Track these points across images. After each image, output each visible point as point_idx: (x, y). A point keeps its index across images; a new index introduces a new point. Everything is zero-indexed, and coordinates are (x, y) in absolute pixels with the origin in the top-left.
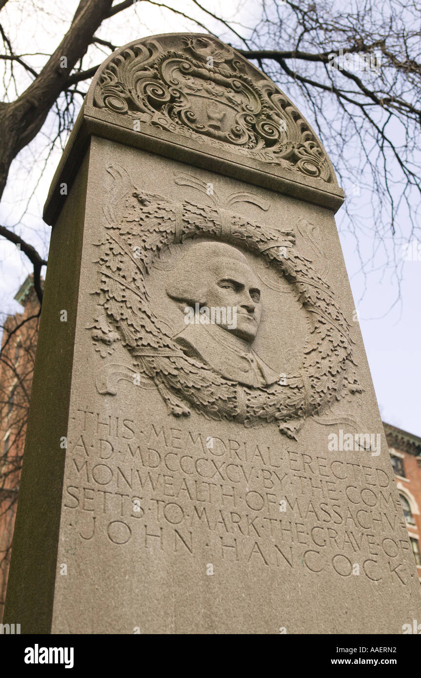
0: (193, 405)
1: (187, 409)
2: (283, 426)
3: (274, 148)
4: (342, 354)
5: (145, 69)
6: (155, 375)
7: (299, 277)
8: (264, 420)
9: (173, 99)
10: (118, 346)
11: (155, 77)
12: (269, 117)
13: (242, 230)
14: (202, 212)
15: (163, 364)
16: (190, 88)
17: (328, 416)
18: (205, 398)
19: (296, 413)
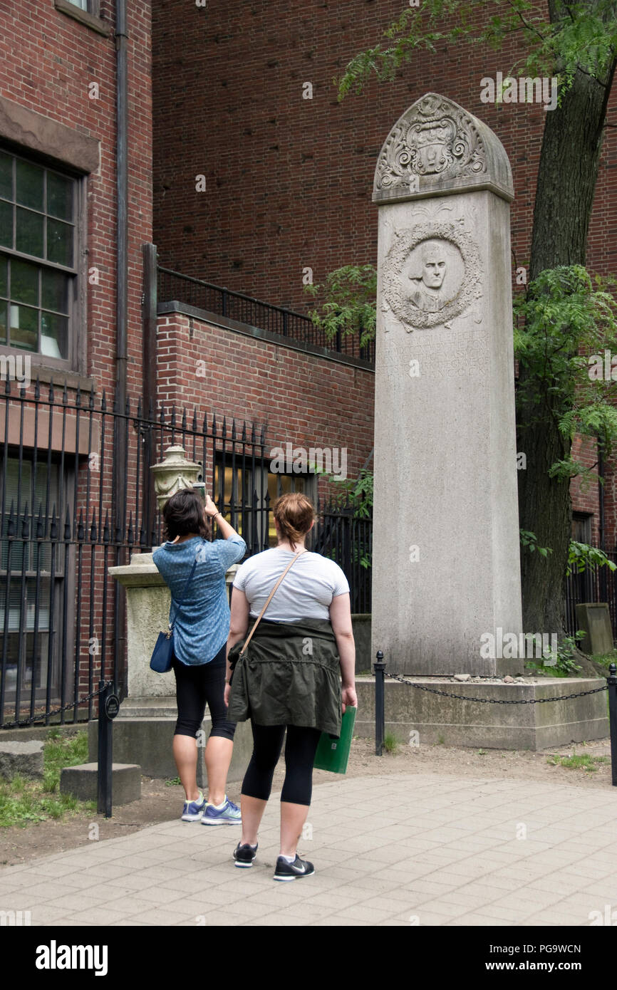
0: (414, 327)
1: (412, 329)
2: (446, 324)
3: (461, 161)
4: (474, 281)
5: (399, 145)
6: (402, 319)
7: (460, 246)
8: (438, 324)
9: (412, 157)
10: (390, 311)
11: (404, 147)
12: (460, 138)
13: (437, 231)
14: (421, 230)
15: (403, 314)
16: (420, 143)
17: (465, 314)
18: (417, 323)
19: (451, 318)
